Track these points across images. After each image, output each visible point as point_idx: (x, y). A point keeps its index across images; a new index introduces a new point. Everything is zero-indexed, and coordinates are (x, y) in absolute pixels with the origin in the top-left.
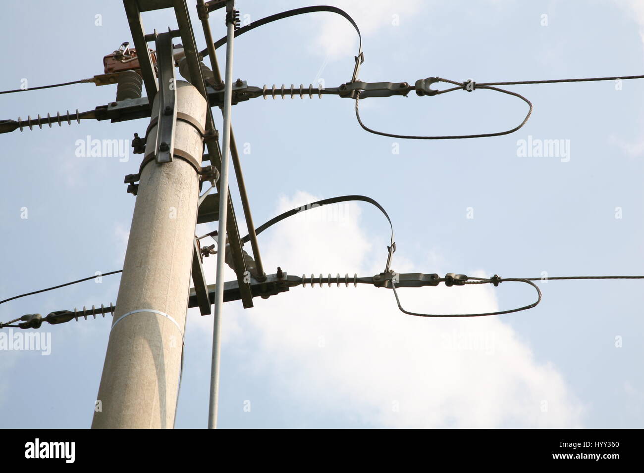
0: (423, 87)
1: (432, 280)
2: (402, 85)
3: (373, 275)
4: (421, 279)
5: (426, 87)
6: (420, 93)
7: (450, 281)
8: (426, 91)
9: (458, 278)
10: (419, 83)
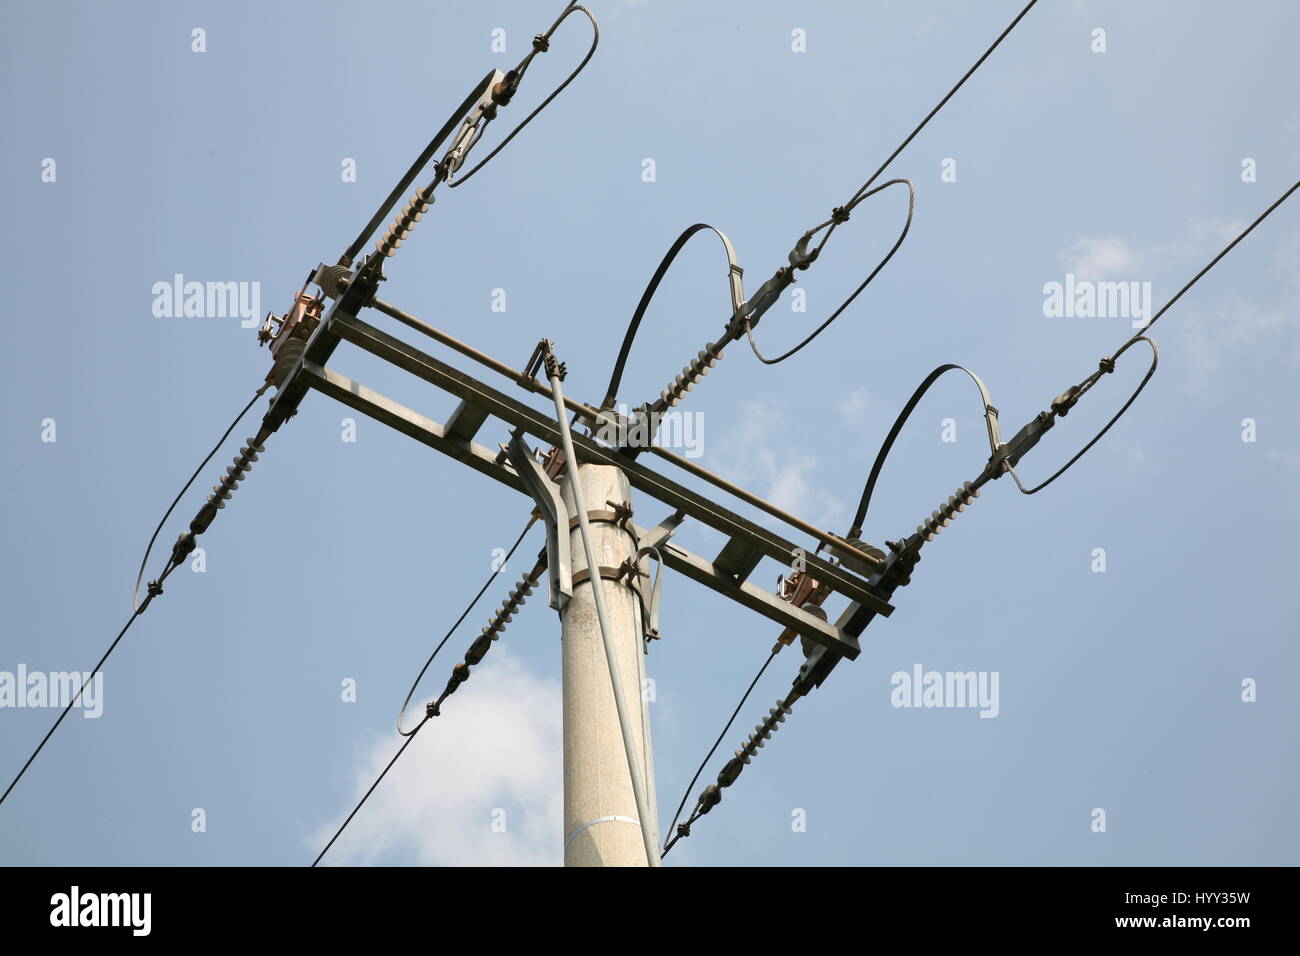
0: (798, 259)
1: (1044, 423)
2: (778, 275)
3: (982, 470)
4: (1030, 432)
5: (802, 257)
6: (804, 266)
7: (1062, 408)
8: (804, 259)
9: (1066, 398)
10: (791, 257)
